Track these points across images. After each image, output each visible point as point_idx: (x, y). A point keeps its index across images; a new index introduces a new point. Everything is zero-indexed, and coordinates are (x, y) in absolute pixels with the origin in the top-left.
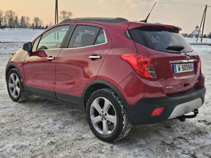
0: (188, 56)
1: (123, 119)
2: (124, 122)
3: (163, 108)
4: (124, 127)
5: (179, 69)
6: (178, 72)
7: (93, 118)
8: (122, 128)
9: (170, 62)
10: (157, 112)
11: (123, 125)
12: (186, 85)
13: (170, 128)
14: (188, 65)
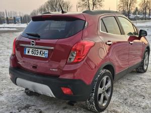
5: (28, 52)
14: (39, 50)
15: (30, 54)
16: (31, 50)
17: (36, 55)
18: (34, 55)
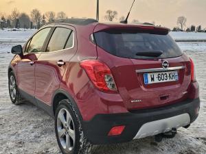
0: (165, 63)
1: (80, 136)
2: (81, 140)
3: (124, 127)
4: (81, 146)
5: (153, 79)
6: (150, 82)
7: (59, 130)
8: (79, 147)
9: (137, 71)
10: (117, 131)
11: (80, 143)
12: (163, 98)
13: (156, 145)
14: (168, 73)
15: (156, 81)
16: (156, 75)
17: (165, 81)
18: (161, 81)
